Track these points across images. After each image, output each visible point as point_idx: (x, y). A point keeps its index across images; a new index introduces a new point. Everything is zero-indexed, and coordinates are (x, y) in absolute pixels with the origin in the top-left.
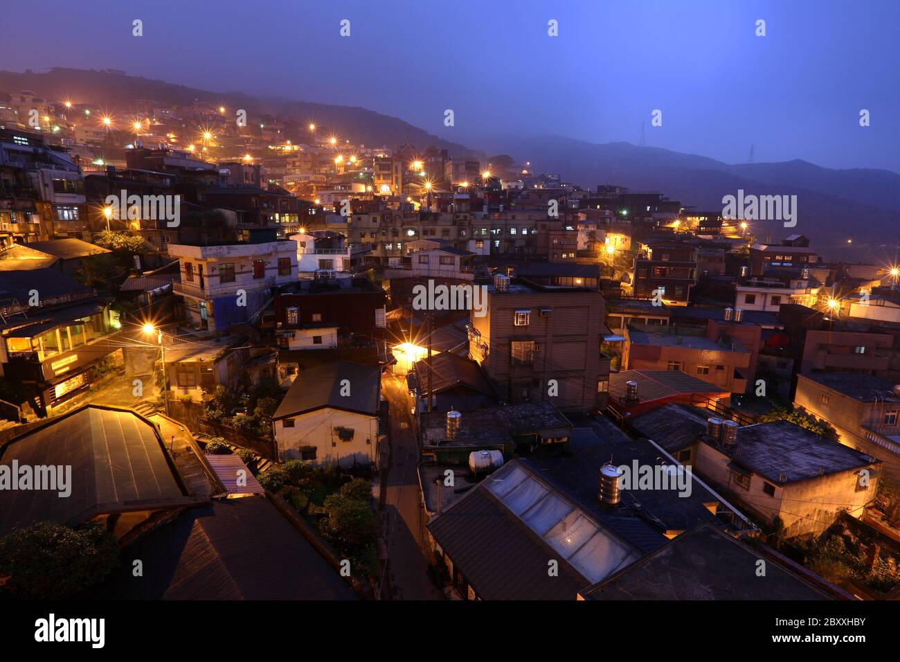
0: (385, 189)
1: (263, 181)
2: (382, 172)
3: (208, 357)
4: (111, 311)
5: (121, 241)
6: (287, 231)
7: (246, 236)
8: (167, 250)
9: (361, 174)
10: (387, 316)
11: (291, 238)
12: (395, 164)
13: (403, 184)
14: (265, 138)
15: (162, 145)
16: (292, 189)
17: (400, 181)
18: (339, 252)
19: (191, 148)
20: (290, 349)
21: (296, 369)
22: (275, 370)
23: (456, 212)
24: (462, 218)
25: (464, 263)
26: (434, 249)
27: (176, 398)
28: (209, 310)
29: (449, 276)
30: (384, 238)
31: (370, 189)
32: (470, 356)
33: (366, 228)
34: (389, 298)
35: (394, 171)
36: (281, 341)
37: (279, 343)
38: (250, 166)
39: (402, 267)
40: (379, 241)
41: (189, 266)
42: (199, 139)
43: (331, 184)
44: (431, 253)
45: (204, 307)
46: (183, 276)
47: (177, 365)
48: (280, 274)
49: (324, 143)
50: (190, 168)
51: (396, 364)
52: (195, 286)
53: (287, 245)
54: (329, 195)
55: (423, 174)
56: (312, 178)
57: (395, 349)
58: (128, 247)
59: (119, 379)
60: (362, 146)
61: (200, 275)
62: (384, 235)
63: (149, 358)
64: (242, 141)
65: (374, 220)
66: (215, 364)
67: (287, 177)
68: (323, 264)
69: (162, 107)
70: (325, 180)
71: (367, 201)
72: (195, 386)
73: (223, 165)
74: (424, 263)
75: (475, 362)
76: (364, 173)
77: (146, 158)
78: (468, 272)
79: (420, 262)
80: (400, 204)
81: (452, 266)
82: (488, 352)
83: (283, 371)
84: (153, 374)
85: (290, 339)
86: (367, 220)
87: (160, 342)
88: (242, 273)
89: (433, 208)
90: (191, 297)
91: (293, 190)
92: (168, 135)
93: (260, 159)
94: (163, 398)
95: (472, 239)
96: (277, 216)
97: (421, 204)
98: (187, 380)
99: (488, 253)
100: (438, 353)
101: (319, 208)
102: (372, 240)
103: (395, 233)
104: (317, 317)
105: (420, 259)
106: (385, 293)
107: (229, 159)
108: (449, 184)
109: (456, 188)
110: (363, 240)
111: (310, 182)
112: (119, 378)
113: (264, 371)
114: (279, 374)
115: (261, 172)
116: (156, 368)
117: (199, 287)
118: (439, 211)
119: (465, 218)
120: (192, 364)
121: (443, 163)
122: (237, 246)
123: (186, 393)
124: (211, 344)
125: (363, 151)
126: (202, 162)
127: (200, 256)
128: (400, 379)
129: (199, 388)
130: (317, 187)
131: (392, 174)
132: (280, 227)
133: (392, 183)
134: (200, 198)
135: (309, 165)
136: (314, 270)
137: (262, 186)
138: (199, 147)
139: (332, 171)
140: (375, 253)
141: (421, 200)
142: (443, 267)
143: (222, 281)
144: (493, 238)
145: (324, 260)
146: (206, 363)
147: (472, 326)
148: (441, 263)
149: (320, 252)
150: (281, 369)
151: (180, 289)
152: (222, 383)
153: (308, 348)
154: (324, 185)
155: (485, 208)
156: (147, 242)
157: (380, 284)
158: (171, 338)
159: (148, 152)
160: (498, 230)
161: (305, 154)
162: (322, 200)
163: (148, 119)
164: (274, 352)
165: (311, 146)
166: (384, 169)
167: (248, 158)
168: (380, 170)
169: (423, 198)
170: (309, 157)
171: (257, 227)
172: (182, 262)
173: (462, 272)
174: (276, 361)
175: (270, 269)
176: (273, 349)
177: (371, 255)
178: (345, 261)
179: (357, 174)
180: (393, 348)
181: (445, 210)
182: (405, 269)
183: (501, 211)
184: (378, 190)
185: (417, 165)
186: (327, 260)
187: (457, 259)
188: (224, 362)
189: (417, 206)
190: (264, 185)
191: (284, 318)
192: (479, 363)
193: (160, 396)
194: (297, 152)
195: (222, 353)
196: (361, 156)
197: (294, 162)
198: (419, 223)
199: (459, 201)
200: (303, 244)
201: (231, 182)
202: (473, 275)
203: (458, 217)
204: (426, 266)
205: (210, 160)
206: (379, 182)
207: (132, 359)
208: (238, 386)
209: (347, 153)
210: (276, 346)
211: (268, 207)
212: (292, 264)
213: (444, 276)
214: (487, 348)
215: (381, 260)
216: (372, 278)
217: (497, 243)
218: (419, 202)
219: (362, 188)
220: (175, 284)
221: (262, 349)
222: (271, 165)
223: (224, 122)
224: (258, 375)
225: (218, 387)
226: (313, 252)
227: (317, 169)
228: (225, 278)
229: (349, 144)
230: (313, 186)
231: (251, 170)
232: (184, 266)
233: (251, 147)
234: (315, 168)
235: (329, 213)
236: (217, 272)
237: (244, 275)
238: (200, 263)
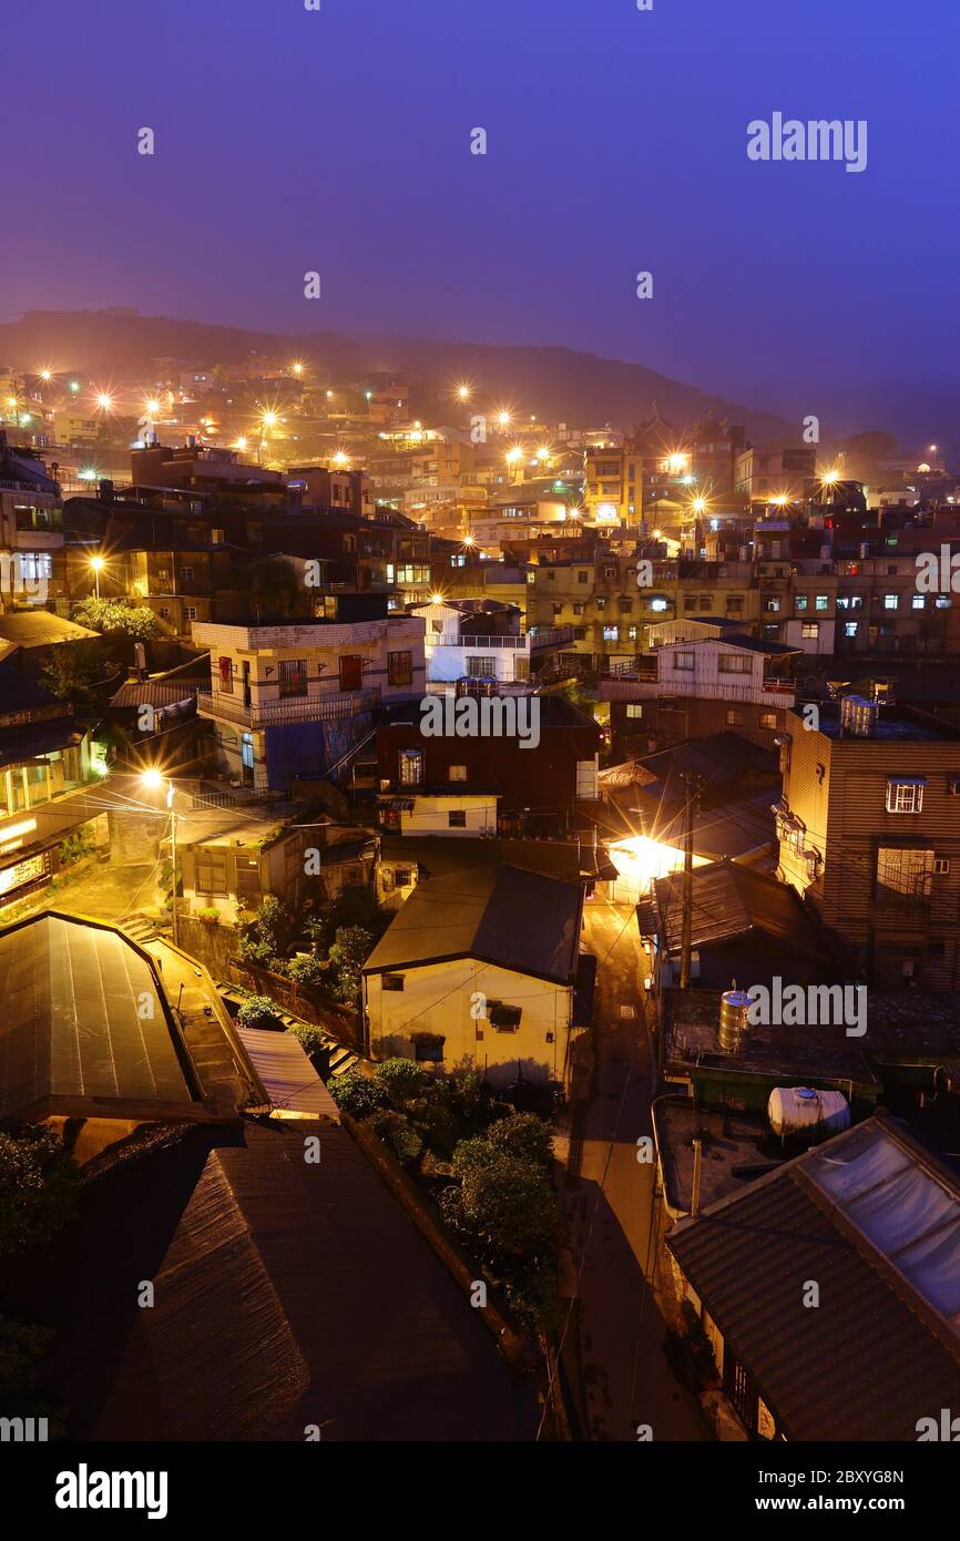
0: (607, 513)
1: (367, 502)
2: (600, 479)
3: (252, 839)
4: (93, 743)
5: (117, 616)
6: (407, 600)
7: (331, 607)
8: (190, 634)
9: (559, 483)
10: (601, 779)
11: (415, 613)
12: (629, 460)
13: (646, 502)
14: (372, 418)
15: (192, 438)
16: (420, 516)
17: (638, 495)
18: (509, 644)
19: (240, 444)
20: (404, 834)
21: (414, 875)
22: (372, 874)
23: (759, 560)
24: (771, 573)
25: (771, 671)
26: (709, 639)
27: (192, 912)
28: (257, 749)
29: (739, 698)
30: (600, 616)
31: (575, 513)
32: (779, 873)
33: (567, 595)
34: (608, 741)
35: (626, 477)
36: (387, 817)
37: (382, 820)
38: (343, 473)
39: (639, 676)
40: (590, 620)
41: (226, 664)
42: (256, 427)
43: (497, 505)
44: (701, 649)
45: (248, 743)
46: (216, 683)
47: (196, 849)
48: (391, 683)
49: (486, 425)
50: (237, 480)
51: (615, 879)
52: (237, 702)
53: (407, 627)
54: (493, 528)
55: (688, 480)
56: (461, 493)
57: (616, 850)
58: (127, 627)
59: (100, 869)
60: (563, 426)
61: (246, 680)
62: (601, 608)
63: (151, 834)
64: (331, 426)
65: (583, 578)
66: (262, 853)
67: (414, 492)
68: (474, 662)
69: (196, 371)
70: (486, 498)
71: (569, 539)
72: (225, 892)
73: (294, 472)
74: (683, 669)
75: (791, 888)
76: (565, 482)
77: (165, 464)
78: (782, 691)
79: (676, 667)
80: (638, 544)
81: (747, 677)
82: (822, 868)
83: (388, 877)
84: (155, 863)
85: (405, 814)
86: (567, 578)
87: (170, 804)
88: (318, 679)
89: (709, 552)
90: (227, 722)
91: (423, 519)
92: (203, 421)
93: (363, 459)
94: (170, 910)
95: (794, 619)
96: (390, 569)
97: (683, 544)
98: (213, 879)
99: (829, 649)
100: (708, 862)
101: (472, 555)
102: (576, 620)
103: (625, 606)
104: (458, 773)
105: (676, 660)
106: (598, 729)
107: (306, 461)
108: (744, 498)
109: (760, 509)
110: (559, 620)
111: (455, 503)
112: (99, 866)
113: (353, 874)
114: (379, 881)
115: (364, 485)
116: (162, 854)
117: (242, 703)
118: (722, 559)
119: (780, 572)
120: (223, 851)
121: (733, 457)
122: (311, 627)
123: (210, 905)
124: (257, 815)
125: (563, 436)
126: (258, 470)
127: (245, 645)
128: (621, 912)
129: (232, 897)
130: (469, 512)
131: (621, 483)
132: (396, 591)
133: (622, 503)
134: (252, 535)
135: (456, 468)
136: (456, 678)
137: (363, 512)
138: (255, 442)
139: (500, 480)
140: (581, 647)
141: (683, 535)
142: (726, 678)
143: (283, 695)
144: (841, 616)
145: (477, 658)
146: (248, 850)
147: (785, 806)
148: (721, 670)
149: (470, 643)
150: (384, 871)
151: (208, 708)
152: (273, 892)
153: (439, 835)
154: (483, 507)
155: (825, 551)
156: (159, 619)
157: (589, 710)
158: (189, 799)
159: (168, 453)
160: (855, 599)
161: (447, 447)
162: (478, 537)
163: (170, 393)
164: (371, 837)
165: (459, 431)
166: (604, 473)
167: (341, 460)
168: (598, 474)
169: (686, 531)
170: (456, 453)
171: (352, 590)
172: (215, 657)
173: (769, 690)
174: (376, 856)
175: (373, 672)
176: (371, 831)
177: (573, 651)
178: (519, 662)
179: (550, 483)
180: (612, 845)
181: (733, 557)
182: (642, 681)
183: (863, 556)
184: (592, 515)
185: (676, 462)
186: (483, 658)
187: (759, 660)
188: (280, 850)
189: (673, 549)
190: (367, 510)
191: (395, 774)
192: (800, 891)
193: (164, 906)
194: (432, 443)
195: (277, 833)
196: (559, 447)
197: (426, 464)
198: (675, 584)
199: (766, 537)
200: (437, 626)
201: (306, 502)
202: (793, 697)
203: (762, 570)
204: (688, 676)
205: (274, 465)
206: (594, 498)
207: (123, 833)
208: (302, 900)
209: (531, 440)
210: (376, 826)
211: (374, 553)
212: (415, 663)
213: (728, 696)
214: (818, 860)
215: (594, 661)
216: (574, 698)
217: (852, 628)
218: (678, 539)
219: (558, 512)
220: (201, 697)
221: (352, 830)
222: (382, 471)
223: (300, 391)
224: (340, 881)
225: (266, 898)
226: (456, 642)
227: (470, 475)
228: (288, 689)
229: (536, 423)
230: (461, 509)
231: (345, 482)
232: (218, 665)
233: (348, 437)
234: (466, 474)
235: (490, 563)
236: (274, 676)
237: (323, 684)
238: (247, 658)
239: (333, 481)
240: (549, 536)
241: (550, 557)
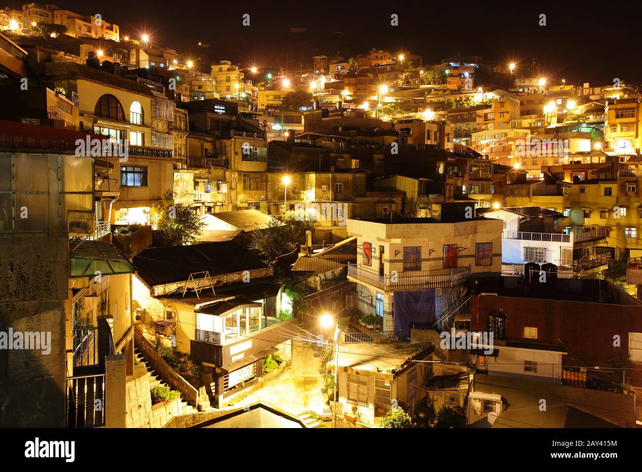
0: (624, 146)
1: (448, 141)
2: (618, 121)
4: (284, 294)
7: (436, 211)
9: (584, 125)
11: (485, 215)
14: (449, 86)
16: (484, 149)
18: (557, 239)
19: (365, 106)
20: (490, 373)
21: (498, 405)
28: (388, 305)
30: (622, 220)
31: (598, 146)
33: (595, 204)
36: (478, 360)
37: (474, 362)
38: (433, 122)
40: (614, 223)
41: (368, 247)
45: (380, 300)
46: (360, 259)
48: (478, 264)
49: (528, 87)
50: (367, 128)
52: (375, 272)
53: (483, 225)
56: (511, 134)
61: (381, 258)
65: (608, 192)
66: (393, 378)
68: (529, 251)
72: (366, 402)
76: (589, 124)
86: (595, 192)
88: (429, 260)
90: (368, 285)
91: (485, 151)
96: (464, 186)
98: (358, 392)
101: (520, 175)
102: (602, 222)
104: (531, 332)
107: (406, 115)
110: (588, 222)
111: (508, 140)
113: (452, 399)
115: (446, 130)
117: (378, 273)
120: (366, 373)
123: (355, 410)
125: (586, 92)
127: (382, 236)
129: (371, 406)
131: (636, 123)
133: (637, 137)
135: (507, 118)
136: (518, 262)
137: (446, 148)
138: (374, 104)
139: (540, 124)
143: (406, 269)
145: (532, 249)
146: (384, 375)
149: (526, 237)
151: (355, 275)
152: (400, 404)
161: (501, 104)
165: (510, 92)
166: (622, 116)
167: (429, 115)
168: (617, 117)
172: (360, 242)
174: (470, 388)
175: (465, 256)
177: (605, 245)
178: (564, 252)
179: (576, 125)
184: (612, 147)
186: (536, 249)
190: (449, 146)
194: (490, 101)
195: (403, 364)
196: (584, 100)
197: (486, 115)
201: (410, 142)
205: (386, 118)
206: (613, 135)
207: (299, 353)
209: (562, 96)
212: (495, 251)
219: (583, 145)
220: (350, 268)
223: (402, 72)
224: (443, 403)
226: (516, 236)
227: (517, 121)
228: (409, 265)
229: (566, 84)
230: (511, 145)
231: (435, 128)
232: (362, 247)
233: (433, 100)
234: (514, 121)
235: (535, 181)
236: (400, 257)
237: (432, 263)
238: (382, 244)
239: (427, 128)
240: (579, 162)
241: (581, 176)
